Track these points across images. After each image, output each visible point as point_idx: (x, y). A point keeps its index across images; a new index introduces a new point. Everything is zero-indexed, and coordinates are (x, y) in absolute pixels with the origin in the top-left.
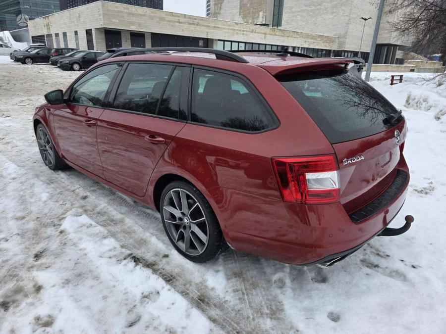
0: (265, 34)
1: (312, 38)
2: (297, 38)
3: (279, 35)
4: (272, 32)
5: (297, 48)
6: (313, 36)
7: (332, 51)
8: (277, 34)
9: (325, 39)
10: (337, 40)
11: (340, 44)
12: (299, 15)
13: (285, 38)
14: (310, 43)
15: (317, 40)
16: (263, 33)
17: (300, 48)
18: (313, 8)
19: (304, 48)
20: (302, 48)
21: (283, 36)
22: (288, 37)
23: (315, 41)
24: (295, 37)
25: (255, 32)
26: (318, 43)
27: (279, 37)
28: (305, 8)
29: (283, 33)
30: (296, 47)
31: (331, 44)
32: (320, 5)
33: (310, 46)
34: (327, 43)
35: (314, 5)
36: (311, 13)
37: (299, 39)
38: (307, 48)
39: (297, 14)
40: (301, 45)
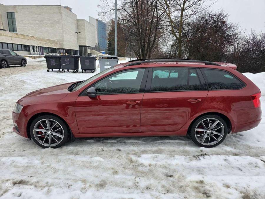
0: (11, 37)
1: (44, 41)
2: (34, 40)
3: (21, 38)
4: (16, 36)
5: (36, 47)
6: (44, 40)
7: (57, 49)
8: (20, 37)
9: (52, 42)
10: (58, 43)
11: (61, 45)
12: (28, 26)
13: (26, 40)
14: (44, 44)
15: (47, 42)
16: (10, 36)
17: (38, 47)
18: (38, 23)
19: (40, 47)
20: (38, 46)
21: (25, 39)
22: (28, 39)
23: (46, 43)
24: (33, 40)
25: (3, 35)
26: (48, 44)
27: (22, 39)
28: (32, 22)
29: (25, 37)
30: (34, 46)
31: (56, 45)
32: (42, 21)
33: (43, 45)
34: (53, 44)
35: (38, 21)
36: (37, 26)
37: (36, 41)
38: (42, 47)
39: (27, 25)
40: (38, 45)
